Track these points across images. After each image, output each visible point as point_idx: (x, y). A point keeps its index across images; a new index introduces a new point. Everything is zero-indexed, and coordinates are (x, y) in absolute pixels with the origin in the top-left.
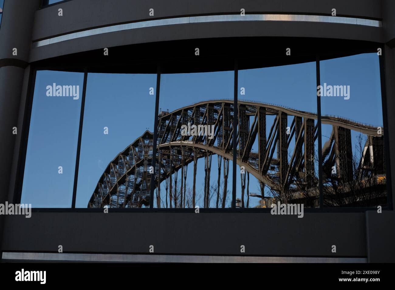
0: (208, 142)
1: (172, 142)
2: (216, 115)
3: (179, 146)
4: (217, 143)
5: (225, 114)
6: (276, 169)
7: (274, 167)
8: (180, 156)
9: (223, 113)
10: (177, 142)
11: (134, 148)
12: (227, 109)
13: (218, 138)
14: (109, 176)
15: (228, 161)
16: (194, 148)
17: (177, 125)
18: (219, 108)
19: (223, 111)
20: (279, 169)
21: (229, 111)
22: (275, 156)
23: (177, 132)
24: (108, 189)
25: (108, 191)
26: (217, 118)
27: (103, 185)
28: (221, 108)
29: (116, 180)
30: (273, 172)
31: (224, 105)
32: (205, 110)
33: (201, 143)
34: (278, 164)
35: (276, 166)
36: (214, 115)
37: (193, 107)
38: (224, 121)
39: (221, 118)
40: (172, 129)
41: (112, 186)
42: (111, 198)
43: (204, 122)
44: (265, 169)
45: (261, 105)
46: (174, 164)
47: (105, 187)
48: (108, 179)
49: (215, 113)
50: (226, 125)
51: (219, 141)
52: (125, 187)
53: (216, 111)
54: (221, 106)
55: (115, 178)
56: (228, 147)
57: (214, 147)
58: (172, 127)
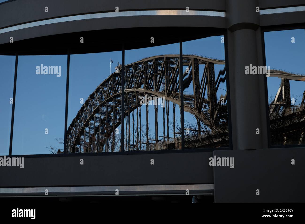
0: (155, 89)
1: (128, 89)
2: (160, 67)
3: (133, 92)
4: (161, 89)
5: (166, 67)
6: (207, 107)
7: (206, 106)
8: (135, 99)
9: (165, 66)
10: (132, 89)
11: (96, 93)
12: (167, 62)
13: (162, 85)
14: (83, 114)
15: (168, 102)
16: (145, 93)
17: (130, 76)
18: (161, 62)
19: (165, 64)
20: (209, 107)
21: (169, 64)
22: (206, 97)
23: (131, 81)
24: (82, 123)
25: (82, 125)
26: (161, 69)
27: (78, 120)
28: (164, 62)
29: (87, 117)
30: (206, 110)
31: (166, 59)
32: (152, 64)
33: (150, 90)
34: (208, 103)
35: (207, 105)
36: (159, 68)
37: (142, 62)
38: (166, 72)
39: (163, 70)
40: (126, 79)
41: (85, 121)
42: (84, 130)
43: (152, 73)
44: (200, 107)
45: (195, 57)
46: (131, 106)
47: (81, 122)
48: (82, 117)
49: (159, 66)
50: (167, 75)
51: (163, 87)
52: (94, 121)
53: (160, 64)
54: (163, 60)
55: (87, 116)
56: (168, 92)
57: (160, 92)
58: (126, 77)
